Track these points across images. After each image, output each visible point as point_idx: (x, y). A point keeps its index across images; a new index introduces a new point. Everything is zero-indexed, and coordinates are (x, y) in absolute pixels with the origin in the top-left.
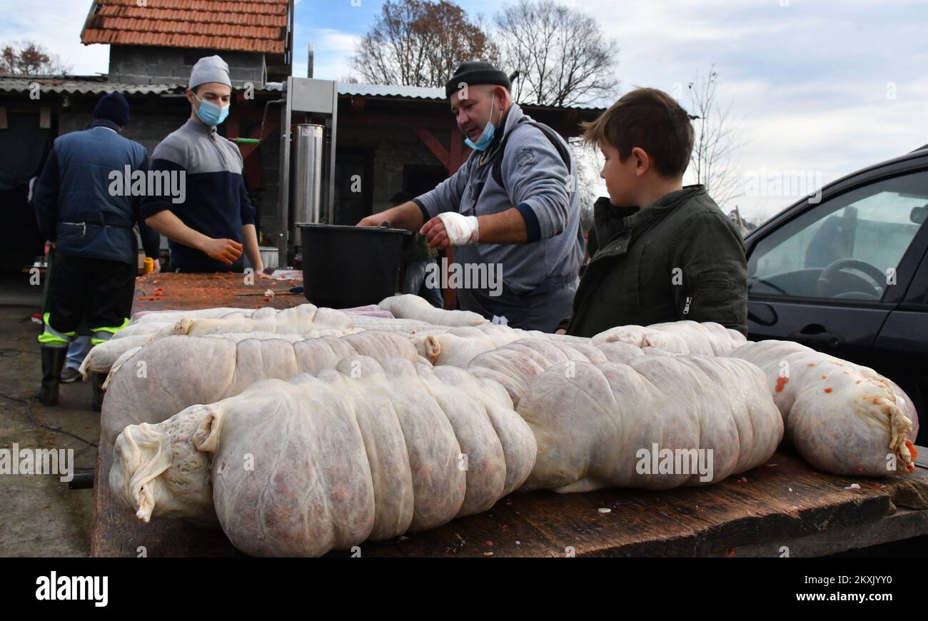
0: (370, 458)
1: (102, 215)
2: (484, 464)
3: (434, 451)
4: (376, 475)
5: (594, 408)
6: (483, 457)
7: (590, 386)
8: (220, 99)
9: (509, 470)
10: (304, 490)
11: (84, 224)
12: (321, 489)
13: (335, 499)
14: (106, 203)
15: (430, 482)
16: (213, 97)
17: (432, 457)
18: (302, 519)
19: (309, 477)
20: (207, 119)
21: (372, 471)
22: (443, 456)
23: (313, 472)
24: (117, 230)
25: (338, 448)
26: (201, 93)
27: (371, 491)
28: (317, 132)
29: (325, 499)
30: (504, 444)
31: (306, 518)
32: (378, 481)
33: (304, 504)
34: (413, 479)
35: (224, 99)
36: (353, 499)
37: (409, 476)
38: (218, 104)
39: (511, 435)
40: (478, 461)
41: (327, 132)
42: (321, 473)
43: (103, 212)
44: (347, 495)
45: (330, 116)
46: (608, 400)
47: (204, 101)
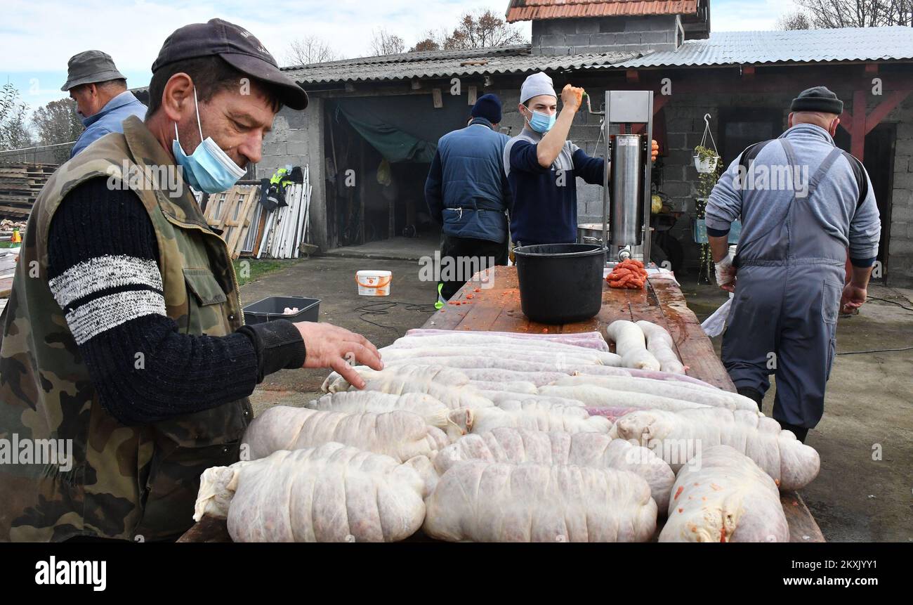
0: (290, 510)
1: (474, 201)
2: (359, 524)
3: (325, 512)
4: (292, 519)
5: (462, 497)
6: (358, 519)
7: (466, 481)
8: (549, 109)
9: (383, 528)
10: (252, 521)
11: (460, 209)
12: (260, 522)
13: (267, 528)
14: (478, 190)
15: (321, 529)
16: (542, 107)
17: (323, 515)
18: (249, 535)
19: (255, 514)
20: (539, 127)
21: (290, 516)
22: (329, 515)
23: (258, 512)
24: (488, 213)
25: (274, 503)
26: (531, 105)
27: (289, 528)
28: (634, 141)
29: (261, 528)
30: (380, 512)
31: (251, 535)
32: (293, 523)
33: (251, 528)
34: (313, 524)
35: (552, 108)
36: (276, 530)
37: (310, 523)
38: (547, 113)
39: (386, 508)
40: (355, 521)
41: (643, 141)
42: (262, 514)
43: (474, 198)
44: (273, 528)
45: (646, 124)
46: (472, 493)
47: (536, 112)
